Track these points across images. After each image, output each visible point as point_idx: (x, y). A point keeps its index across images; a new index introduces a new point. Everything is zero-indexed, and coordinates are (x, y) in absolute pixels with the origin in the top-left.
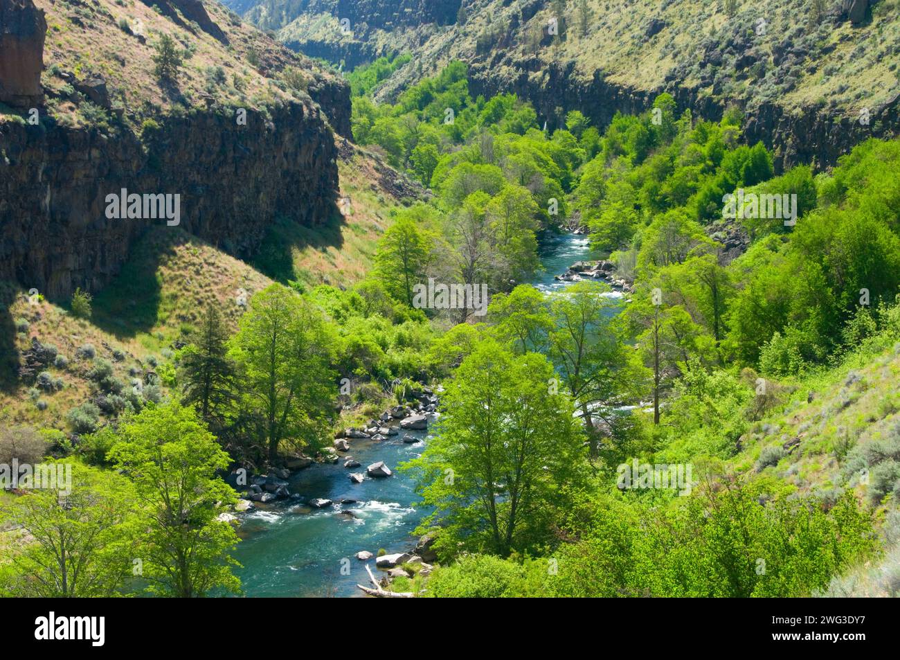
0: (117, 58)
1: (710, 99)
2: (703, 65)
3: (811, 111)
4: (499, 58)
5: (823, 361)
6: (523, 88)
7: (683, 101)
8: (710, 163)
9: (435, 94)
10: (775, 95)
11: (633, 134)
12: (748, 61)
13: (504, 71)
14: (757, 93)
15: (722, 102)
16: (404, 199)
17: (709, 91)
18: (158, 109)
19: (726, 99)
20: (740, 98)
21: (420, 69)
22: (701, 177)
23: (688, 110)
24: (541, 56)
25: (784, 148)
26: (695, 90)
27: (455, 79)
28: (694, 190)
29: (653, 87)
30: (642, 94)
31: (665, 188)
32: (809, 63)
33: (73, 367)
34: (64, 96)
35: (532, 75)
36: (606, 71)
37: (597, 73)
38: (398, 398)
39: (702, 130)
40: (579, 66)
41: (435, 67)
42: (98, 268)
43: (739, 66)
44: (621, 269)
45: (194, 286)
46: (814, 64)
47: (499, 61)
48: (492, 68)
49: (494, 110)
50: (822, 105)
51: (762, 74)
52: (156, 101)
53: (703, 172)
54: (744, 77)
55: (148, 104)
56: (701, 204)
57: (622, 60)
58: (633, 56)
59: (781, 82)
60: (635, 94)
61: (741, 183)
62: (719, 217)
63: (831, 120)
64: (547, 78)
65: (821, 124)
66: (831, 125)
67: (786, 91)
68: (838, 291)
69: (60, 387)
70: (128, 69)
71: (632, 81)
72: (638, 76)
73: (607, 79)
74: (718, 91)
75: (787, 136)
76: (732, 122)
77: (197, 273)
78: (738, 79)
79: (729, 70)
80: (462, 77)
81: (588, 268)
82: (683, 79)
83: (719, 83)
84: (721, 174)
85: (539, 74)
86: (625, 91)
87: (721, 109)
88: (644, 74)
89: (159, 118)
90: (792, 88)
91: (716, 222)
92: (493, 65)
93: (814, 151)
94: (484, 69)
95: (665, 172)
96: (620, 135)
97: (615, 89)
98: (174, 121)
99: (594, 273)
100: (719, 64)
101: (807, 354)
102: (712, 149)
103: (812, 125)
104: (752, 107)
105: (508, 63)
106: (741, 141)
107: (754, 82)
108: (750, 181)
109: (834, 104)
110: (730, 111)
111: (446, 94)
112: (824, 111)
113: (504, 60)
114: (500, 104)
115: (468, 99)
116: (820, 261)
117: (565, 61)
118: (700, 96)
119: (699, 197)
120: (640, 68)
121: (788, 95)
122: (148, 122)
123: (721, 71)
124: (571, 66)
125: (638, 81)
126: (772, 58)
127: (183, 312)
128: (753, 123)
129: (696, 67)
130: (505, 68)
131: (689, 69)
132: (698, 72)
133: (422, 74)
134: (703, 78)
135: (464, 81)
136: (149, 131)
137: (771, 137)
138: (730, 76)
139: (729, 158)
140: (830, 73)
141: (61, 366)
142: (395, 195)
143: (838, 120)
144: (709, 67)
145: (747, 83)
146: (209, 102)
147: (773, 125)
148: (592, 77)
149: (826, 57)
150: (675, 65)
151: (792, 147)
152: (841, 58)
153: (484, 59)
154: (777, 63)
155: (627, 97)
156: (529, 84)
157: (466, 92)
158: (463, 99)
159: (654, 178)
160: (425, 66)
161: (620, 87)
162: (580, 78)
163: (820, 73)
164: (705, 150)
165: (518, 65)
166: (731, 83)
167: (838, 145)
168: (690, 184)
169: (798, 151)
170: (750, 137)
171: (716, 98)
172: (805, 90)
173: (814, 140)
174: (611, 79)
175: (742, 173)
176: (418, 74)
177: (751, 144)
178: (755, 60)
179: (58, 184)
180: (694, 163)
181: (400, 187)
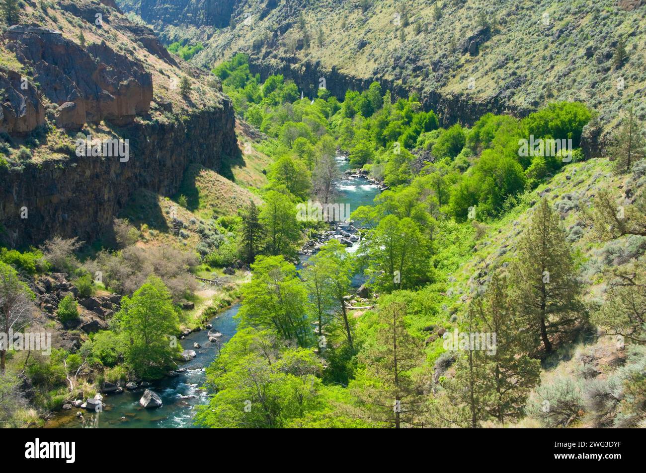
0: (164, 88)
1: (401, 87)
2: (394, 68)
3: (457, 98)
4: (267, 54)
5: (496, 216)
6: (287, 72)
7: (385, 86)
8: (406, 120)
9: (229, 72)
10: (437, 88)
11: (360, 102)
12: (419, 68)
13: (273, 62)
14: (427, 86)
15: (407, 88)
16: (256, 139)
17: (400, 82)
18: (187, 111)
19: (409, 87)
20: (417, 87)
21: (214, 55)
22: (402, 126)
23: (388, 91)
24: (297, 56)
25: (443, 114)
26: (392, 81)
27: (240, 64)
28: (400, 134)
29: (367, 76)
30: (361, 80)
31: (385, 132)
32: (452, 72)
33: (190, 228)
34: (156, 109)
35: (293, 66)
36: (338, 67)
37: (333, 68)
38: (309, 237)
39: (401, 103)
40: (322, 63)
41: (223, 54)
42: (174, 184)
43: (414, 70)
44: (372, 173)
45: (213, 190)
46: (454, 73)
47: (268, 56)
48: (264, 59)
49: (271, 84)
50: (462, 95)
51: (427, 76)
52: (186, 108)
53: (403, 124)
54: (417, 76)
55: (183, 109)
56: (405, 140)
57: (346, 61)
58: (352, 59)
59: (439, 81)
60: (356, 80)
61: (423, 130)
62: (414, 147)
63: (467, 102)
64: (304, 69)
65: (461, 104)
66: (467, 105)
67: (442, 86)
68: (500, 188)
69: (188, 236)
70: (169, 92)
71: (353, 73)
72: (357, 71)
73: (339, 71)
74: (404, 82)
75: (445, 108)
76: (414, 100)
77: (213, 185)
78: (415, 77)
79: (409, 72)
80: (244, 62)
81: (355, 173)
82: (384, 75)
83: (404, 79)
84: (414, 126)
85: (297, 65)
86: (350, 78)
87: (407, 92)
88: (359, 69)
89: (188, 115)
90: (445, 85)
91: (414, 150)
92: (264, 58)
93: (459, 116)
94: (258, 59)
95: (384, 124)
96: (352, 102)
97: (344, 77)
98: (194, 116)
99: (358, 176)
100: (403, 68)
101: (490, 214)
102: (407, 113)
103: (457, 104)
104: (425, 93)
105: (275, 57)
106: (420, 109)
107: (423, 80)
108: (428, 129)
109: (468, 95)
110: (412, 94)
111: (236, 72)
112: (463, 98)
113: (271, 55)
114: (274, 81)
115: (250, 75)
116: (492, 176)
117: (314, 61)
118: (395, 84)
119: (403, 137)
120: (357, 66)
121: (443, 88)
122: (185, 117)
123: (405, 73)
124: (318, 64)
125: (357, 73)
126: (431, 68)
127: (212, 203)
128: (427, 101)
129: (390, 69)
130: (273, 60)
131: (386, 69)
132: (393, 71)
133: (216, 59)
134: (396, 75)
135: (246, 65)
136: (185, 121)
137: (436, 108)
138: (410, 75)
139: (416, 118)
140: (463, 78)
141: (185, 228)
142: (252, 138)
143: (470, 102)
144: (398, 70)
145: (419, 79)
146: (205, 106)
147: (436, 102)
148: (331, 70)
149: (459, 70)
150: (376, 66)
151: (447, 114)
152: (467, 71)
153: (258, 54)
154: (434, 70)
155: (351, 81)
156: (291, 71)
157: (248, 71)
158: (247, 76)
159: (378, 127)
160: (217, 54)
161: (347, 76)
162: (324, 70)
163: (458, 78)
164: (403, 113)
165: (282, 59)
166: (411, 79)
167: (471, 114)
168: (398, 130)
169: (451, 116)
170: (426, 108)
171: (404, 86)
172: (452, 86)
173: (458, 111)
174: (341, 71)
175: (423, 125)
176: (213, 58)
177: (427, 111)
178: (422, 68)
179: (161, 149)
180: (398, 120)
181: (252, 133)
